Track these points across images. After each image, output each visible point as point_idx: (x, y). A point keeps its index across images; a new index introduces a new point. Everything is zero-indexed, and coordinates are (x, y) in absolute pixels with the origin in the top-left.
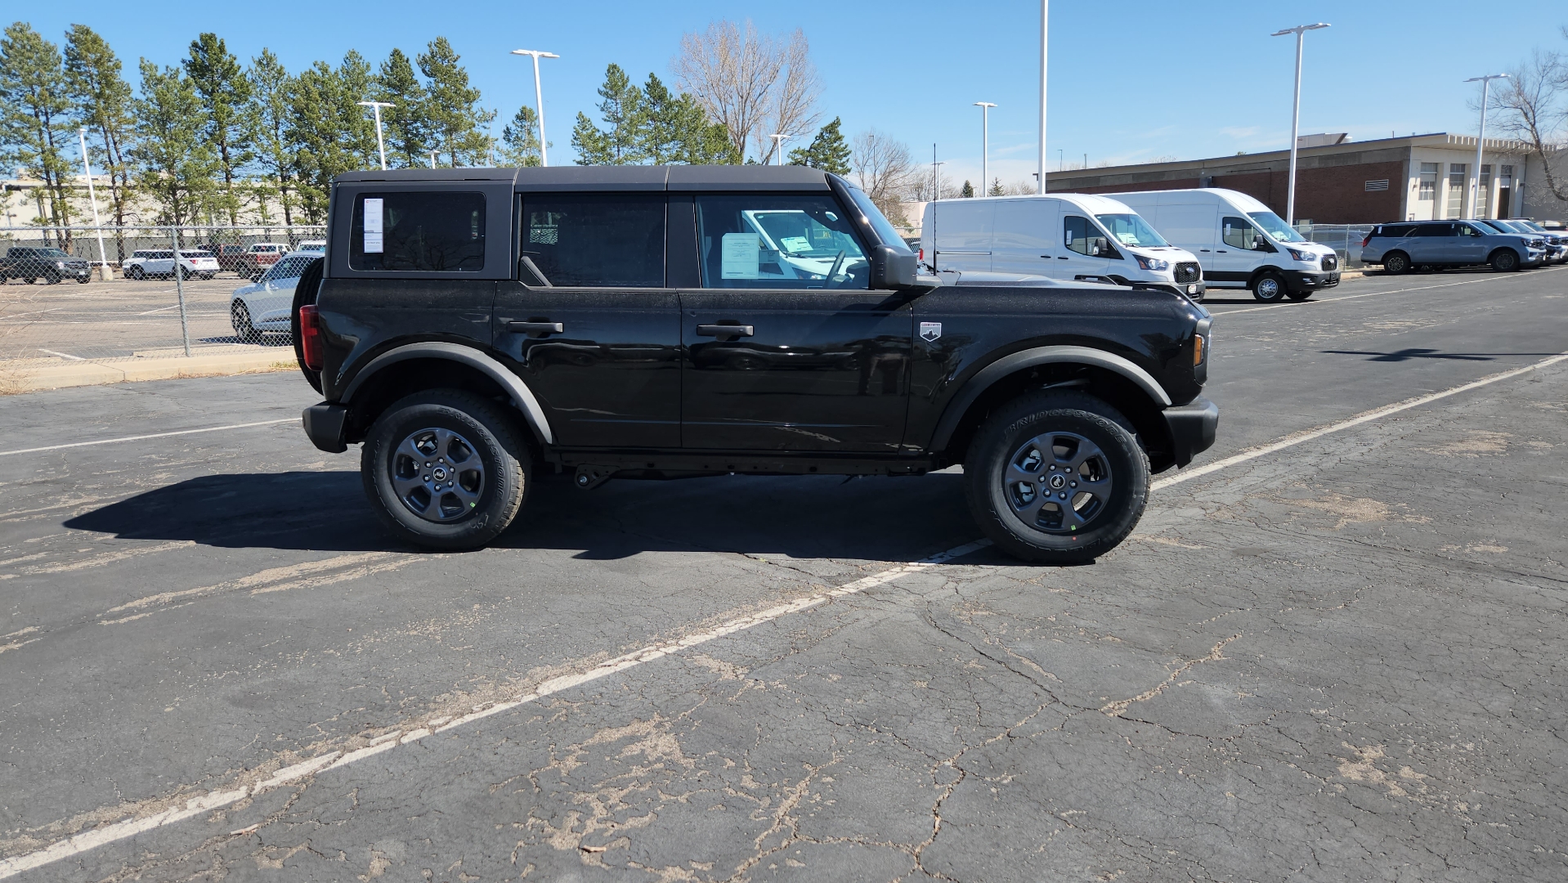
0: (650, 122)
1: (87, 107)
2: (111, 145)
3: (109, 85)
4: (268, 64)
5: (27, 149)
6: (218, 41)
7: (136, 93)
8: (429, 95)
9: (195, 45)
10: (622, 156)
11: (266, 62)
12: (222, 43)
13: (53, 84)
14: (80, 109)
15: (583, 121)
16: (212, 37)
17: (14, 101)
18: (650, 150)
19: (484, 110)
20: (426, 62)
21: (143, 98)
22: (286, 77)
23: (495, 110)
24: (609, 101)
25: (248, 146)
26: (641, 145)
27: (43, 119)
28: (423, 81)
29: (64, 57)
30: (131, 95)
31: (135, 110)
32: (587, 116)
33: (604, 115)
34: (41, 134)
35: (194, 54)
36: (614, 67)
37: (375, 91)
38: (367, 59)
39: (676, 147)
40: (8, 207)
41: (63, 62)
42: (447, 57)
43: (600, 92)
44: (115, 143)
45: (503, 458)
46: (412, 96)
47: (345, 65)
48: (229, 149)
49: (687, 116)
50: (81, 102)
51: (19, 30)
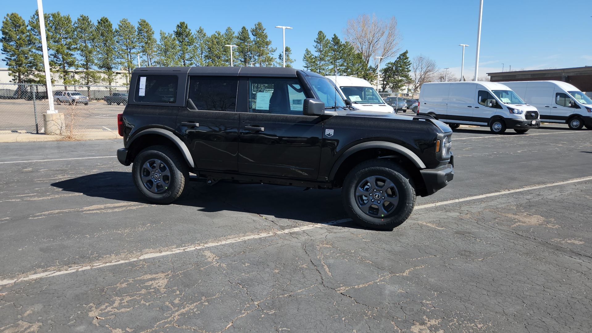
0: (333, 52)
1: (143, 47)
2: (149, 59)
3: (150, 39)
4: (201, 32)
5: (123, 60)
6: (185, 24)
7: (158, 42)
8: (254, 43)
9: (178, 26)
10: (321, 64)
11: (200, 31)
12: (187, 25)
13: (133, 39)
14: (141, 47)
15: (308, 52)
16: (184, 23)
17: (121, 45)
18: (332, 62)
19: (273, 48)
20: (254, 31)
21: (160, 44)
22: (206, 36)
23: (276, 48)
24: (318, 44)
25: (192, 60)
26: (328, 61)
27: (129, 50)
28: (252, 37)
29: (137, 30)
30: (156, 43)
31: (157, 48)
32: (309, 50)
33: (316, 49)
34: (128, 56)
35: (178, 29)
36: (321, 32)
37: (235, 41)
38: (233, 30)
39: (342, 61)
40: (116, 79)
41: (137, 32)
42: (261, 29)
43: (315, 41)
44: (150, 59)
45: (176, 171)
46: (248, 43)
47: (226, 32)
48: (186, 61)
49: (347, 50)
50: (141, 45)
51: (124, 21)
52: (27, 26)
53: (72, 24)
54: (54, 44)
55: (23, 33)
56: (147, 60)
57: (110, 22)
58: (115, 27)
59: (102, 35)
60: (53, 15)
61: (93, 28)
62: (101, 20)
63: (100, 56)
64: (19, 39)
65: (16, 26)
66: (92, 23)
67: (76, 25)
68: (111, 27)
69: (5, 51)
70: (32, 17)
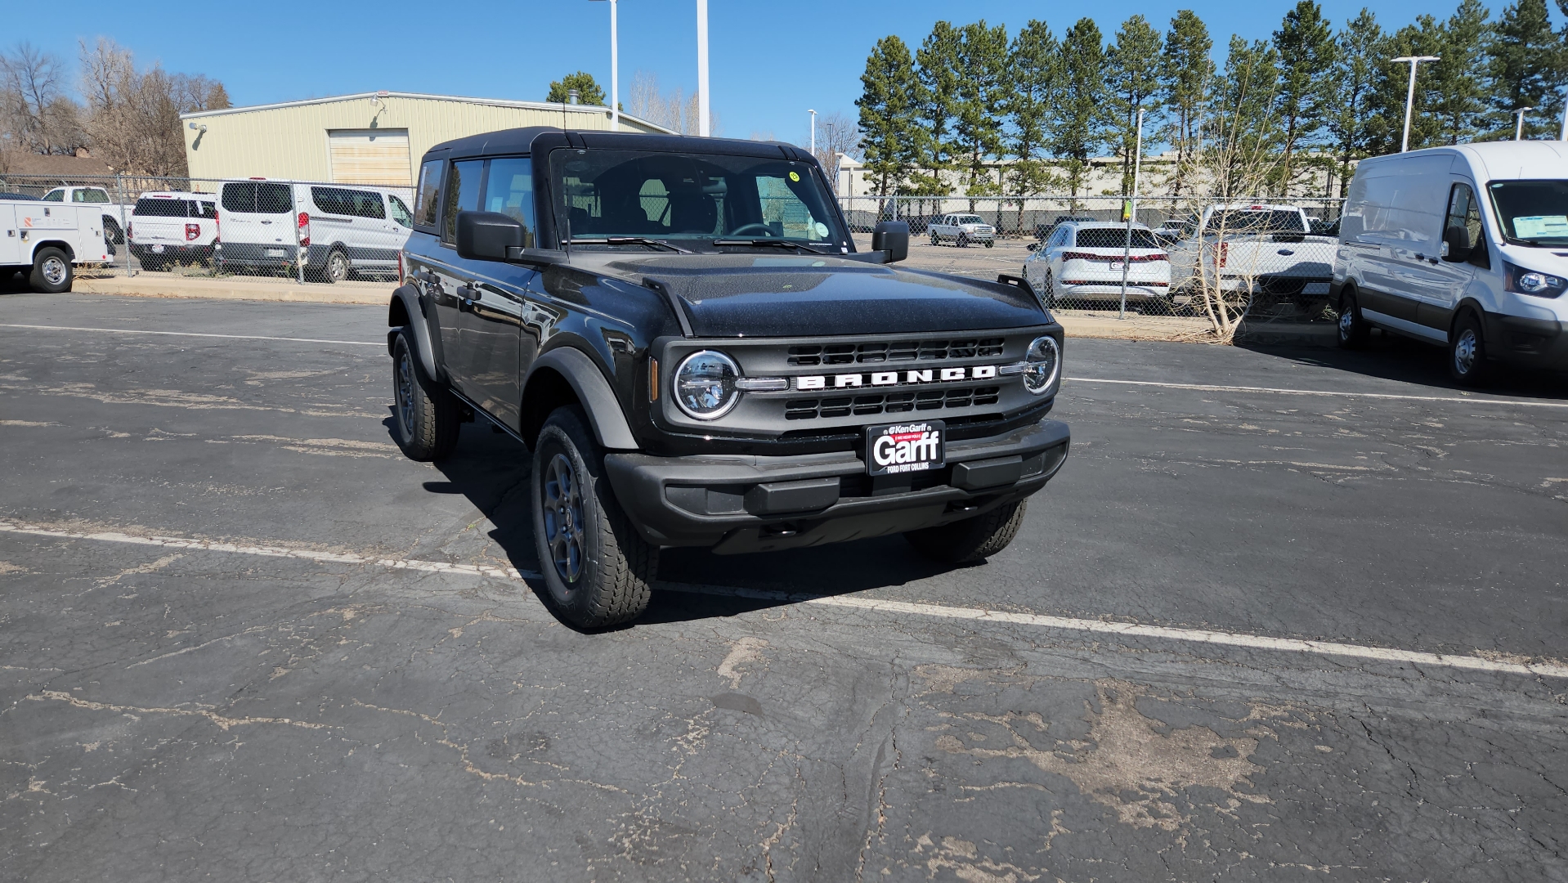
1: (1172, 88)
2: (1186, 122)
3: (1196, 65)
4: (1364, 25)
5: (1115, 129)
6: (1315, 7)
7: (1220, 71)
9: (1291, 15)
11: (1362, 24)
12: (1318, 9)
13: (1149, 69)
14: (1166, 90)
17: (1115, 87)
21: (1226, 74)
22: (1380, 36)
27: (1135, 101)
29: (1165, 43)
30: (1213, 73)
31: (1213, 87)
35: (1287, 23)
37: (1488, 42)
38: (1485, 5)
40: (1088, 181)
41: (1163, 47)
44: (1189, 120)
46: (1537, 43)
47: (1457, 15)
48: (1298, 119)
50: (1169, 83)
51: (1135, 22)
52: (913, 64)
53: (1008, 47)
54: (962, 101)
55: (901, 80)
56: (1179, 124)
57: (1097, 31)
58: (1108, 40)
59: (1073, 66)
60: (970, 31)
61: (1054, 51)
62: (1076, 28)
63: (1057, 123)
64: (891, 96)
65: (891, 66)
66: (1052, 39)
67: (1016, 49)
68: (1097, 44)
69: (865, 125)
70: (927, 40)
